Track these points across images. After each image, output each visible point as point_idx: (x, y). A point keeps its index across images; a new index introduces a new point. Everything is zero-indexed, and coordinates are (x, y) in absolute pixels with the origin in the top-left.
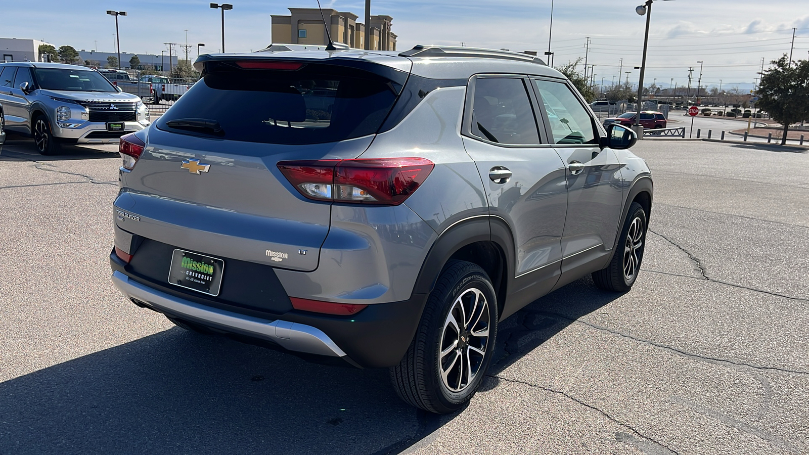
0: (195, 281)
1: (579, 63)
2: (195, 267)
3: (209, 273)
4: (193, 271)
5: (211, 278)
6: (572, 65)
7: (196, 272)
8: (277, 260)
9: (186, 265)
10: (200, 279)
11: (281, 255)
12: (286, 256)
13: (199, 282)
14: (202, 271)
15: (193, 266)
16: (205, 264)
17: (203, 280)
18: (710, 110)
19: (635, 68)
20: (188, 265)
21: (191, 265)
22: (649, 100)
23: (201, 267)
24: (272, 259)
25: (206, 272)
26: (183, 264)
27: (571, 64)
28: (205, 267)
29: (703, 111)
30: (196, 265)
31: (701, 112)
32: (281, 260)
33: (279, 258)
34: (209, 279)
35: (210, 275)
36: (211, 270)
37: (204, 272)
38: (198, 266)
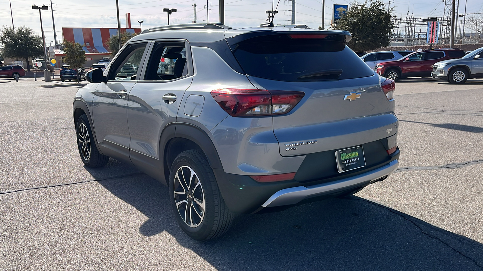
0: (351, 164)
2: (348, 156)
3: (356, 156)
4: (348, 160)
8: (389, 133)
9: (343, 158)
10: (354, 162)
12: (391, 129)
13: (353, 164)
15: (347, 157)
16: (353, 152)
17: (355, 161)
20: (345, 157)
23: (351, 155)
26: (342, 158)
28: (354, 154)
33: (390, 131)
34: (358, 159)
35: (357, 157)
36: (357, 154)
37: (354, 157)
38: (350, 155)
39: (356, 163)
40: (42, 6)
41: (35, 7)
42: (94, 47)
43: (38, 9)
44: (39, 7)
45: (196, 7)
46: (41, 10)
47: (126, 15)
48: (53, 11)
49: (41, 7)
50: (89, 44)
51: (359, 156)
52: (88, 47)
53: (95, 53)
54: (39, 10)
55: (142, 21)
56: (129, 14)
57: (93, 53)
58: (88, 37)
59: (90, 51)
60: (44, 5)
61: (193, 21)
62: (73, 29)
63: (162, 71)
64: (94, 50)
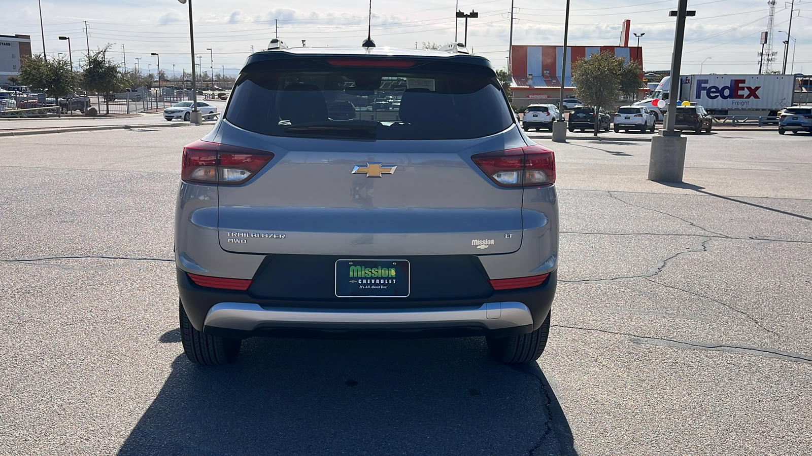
0: (373, 287)
1: (108, 50)
2: (369, 273)
3: (390, 276)
4: (367, 279)
5: (394, 280)
6: (102, 51)
7: (371, 278)
8: (483, 247)
9: (355, 273)
10: (380, 284)
11: (487, 242)
12: (492, 242)
13: (378, 287)
14: (380, 276)
15: (366, 273)
16: (382, 268)
17: (384, 284)
18: (225, 94)
19: (152, 54)
20: (359, 273)
21: (363, 272)
22: (166, 86)
23: (377, 272)
24: (478, 247)
25: (386, 276)
26: (351, 273)
27: (100, 50)
28: (383, 271)
29: (220, 95)
30: (371, 272)
31: (217, 97)
32: (487, 247)
33: (485, 245)
34: (392, 281)
35: (392, 278)
36: (393, 272)
37: (383, 276)
38: (373, 271)
39: (385, 287)
40: (471, 13)
41: (459, 15)
42: (556, 77)
43: (463, 17)
44: (467, 15)
45: (776, 6)
46: (468, 18)
47: (624, 23)
48: (513, 20)
49: (469, 14)
50: (548, 72)
51: (397, 277)
52: (547, 77)
53: (555, 87)
54: (465, 18)
55: (642, 34)
56: (628, 22)
57: (552, 87)
58: (549, 61)
59: (548, 84)
60: (473, 11)
61: (762, 33)
62: (528, 47)
63: (646, 121)
64: (554, 83)
